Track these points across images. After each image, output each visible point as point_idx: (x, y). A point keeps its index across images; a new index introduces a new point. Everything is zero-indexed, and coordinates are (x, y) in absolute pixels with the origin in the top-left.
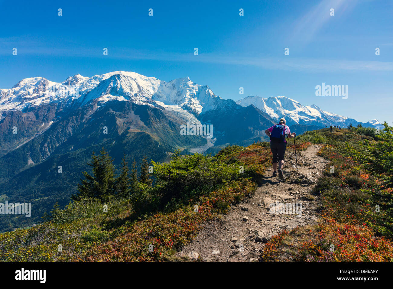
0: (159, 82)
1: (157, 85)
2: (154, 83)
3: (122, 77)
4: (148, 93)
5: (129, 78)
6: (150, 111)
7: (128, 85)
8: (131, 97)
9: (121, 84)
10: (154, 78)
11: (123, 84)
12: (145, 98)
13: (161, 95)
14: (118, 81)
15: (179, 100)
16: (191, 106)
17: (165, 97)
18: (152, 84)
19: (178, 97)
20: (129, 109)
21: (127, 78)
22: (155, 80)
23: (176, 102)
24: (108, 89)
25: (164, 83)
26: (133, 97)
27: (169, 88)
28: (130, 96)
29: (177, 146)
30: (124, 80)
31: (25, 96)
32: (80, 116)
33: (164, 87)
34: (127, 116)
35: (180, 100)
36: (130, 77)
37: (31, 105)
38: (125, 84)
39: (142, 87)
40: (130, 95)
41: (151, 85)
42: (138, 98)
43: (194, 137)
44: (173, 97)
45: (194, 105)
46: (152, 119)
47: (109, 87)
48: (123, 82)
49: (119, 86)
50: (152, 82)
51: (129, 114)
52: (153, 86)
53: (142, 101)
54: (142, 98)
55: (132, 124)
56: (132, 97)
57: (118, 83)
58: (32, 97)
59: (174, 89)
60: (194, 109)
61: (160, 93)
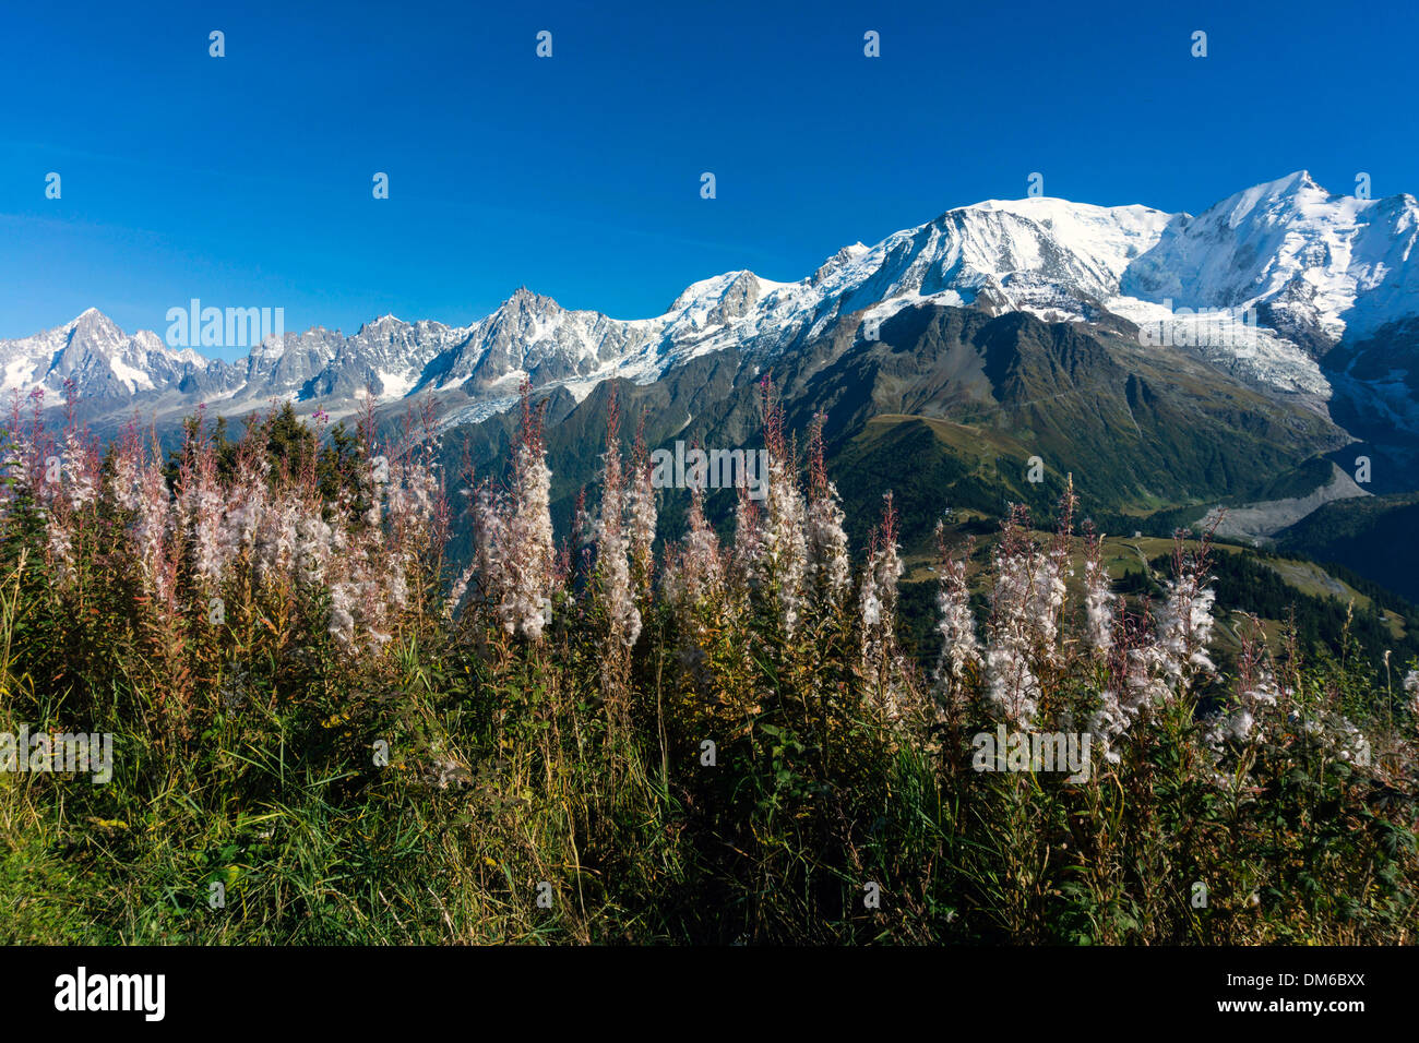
0: (1159, 220)
1: (1151, 234)
2: (1136, 226)
3: (974, 219)
4: (1097, 272)
5: (1006, 219)
6: (1030, 337)
7: (993, 246)
8: (982, 293)
9: (964, 245)
10: (1138, 207)
11: (972, 245)
12: (1048, 287)
13: (1159, 277)
14: (955, 237)
15: (1242, 287)
16: (1296, 304)
17: (1177, 283)
18: (1129, 233)
19: (1240, 272)
20: (945, 338)
21: (994, 218)
22: (1139, 217)
23: (1225, 299)
24: (912, 273)
25: (1184, 222)
26: (993, 292)
27: (1200, 239)
28: (982, 287)
29: (1148, 495)
30: (981, 230)
31: (683, 334)
32: (783, 380)
33: (1181, 238)
34: (928, 367)
35: (1247, 284)
36: (1013, 215)
37: (679, 362)
38: (981, 243)
39: (1068, 251)
40: (983, 283)
41: (1121, 238)
42: (1017, 290)
43: (1263, 453)
44: (1214, 276)
45: (1317, 301)
46: (1033, 370)
47: (916, 263)
48: (977, 236)
49: (952, 257)
50: (1124, 226)
51: (939, 358)
52: (1129, 240)
53: (1032, 302)
54: (1034, 290)
55: (937, 399)
56: (987, 291)
57: (952, 245)
58: (700, 336)
59: (1222, 240)
60: (1308, 316)
61: (1155, 267)
